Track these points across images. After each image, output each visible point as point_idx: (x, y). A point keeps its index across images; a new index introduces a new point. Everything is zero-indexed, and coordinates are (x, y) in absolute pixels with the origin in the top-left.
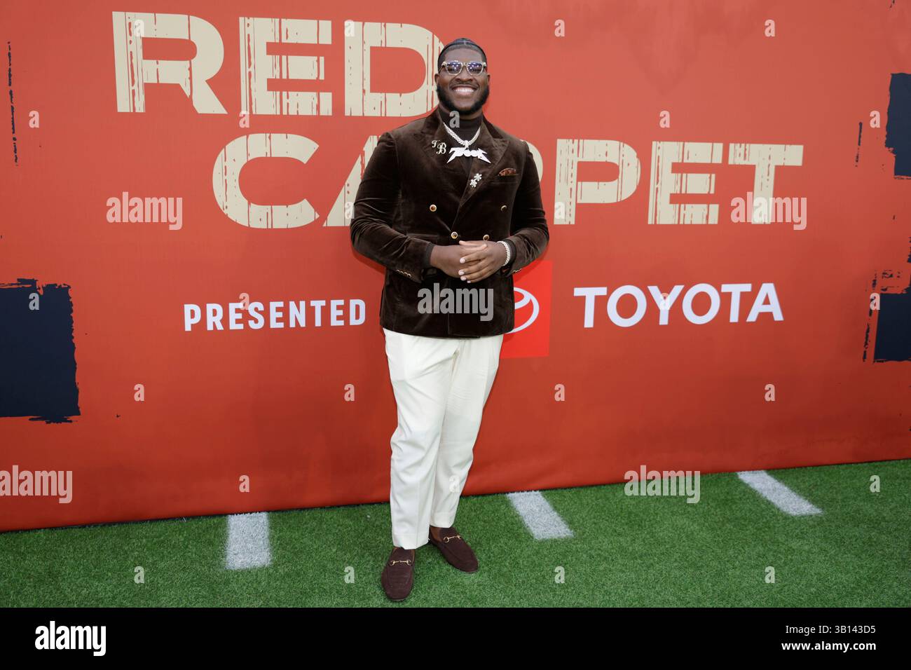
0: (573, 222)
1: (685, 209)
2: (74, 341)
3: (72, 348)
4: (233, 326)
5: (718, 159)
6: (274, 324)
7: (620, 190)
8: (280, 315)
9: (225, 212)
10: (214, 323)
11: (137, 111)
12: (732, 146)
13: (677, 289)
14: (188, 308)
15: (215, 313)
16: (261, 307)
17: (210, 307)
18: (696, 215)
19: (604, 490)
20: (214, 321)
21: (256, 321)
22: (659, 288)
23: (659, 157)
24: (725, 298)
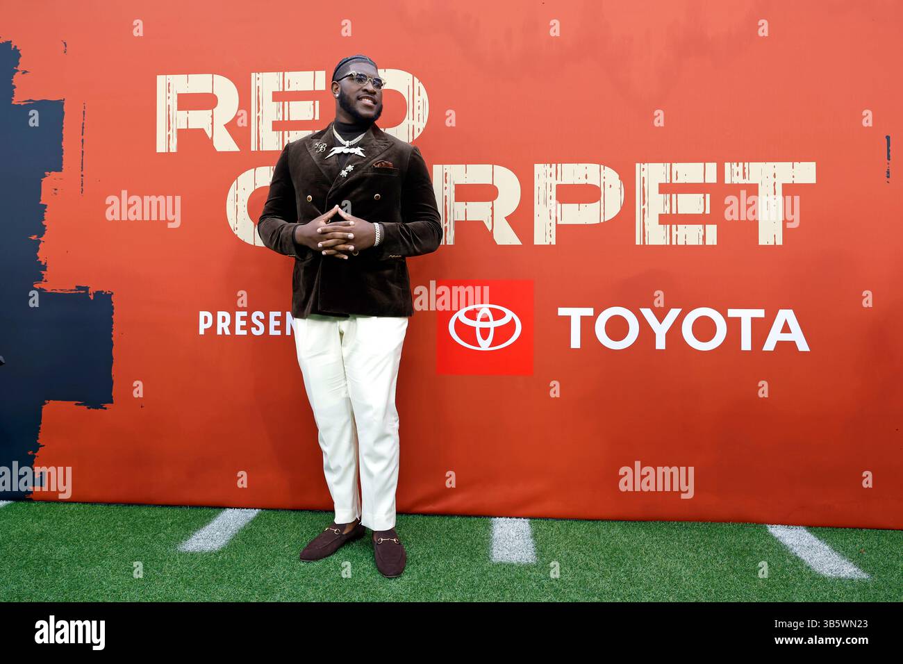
0: (554, 243)
1: (677, 230)
2: (113, 339)
3: (110, 344)
4: (239, 332)
5: (712, 178)
6: (273, 332)
7: (602, 212)
8: (278, 323)
9: (236, 232)
10: (223, 328)
11: (171, 151)
12: (727, 165)
13: (674, 313)
14: (202, 314)
15: (224, 319)
16: (262, 316)
17: (220, 314)
18: (689, 235)
19: (601, 526)
20: (223, 327)
21: (258, 328)
22: (652, 310)
23: (644, 178)
24: (734, 325)
